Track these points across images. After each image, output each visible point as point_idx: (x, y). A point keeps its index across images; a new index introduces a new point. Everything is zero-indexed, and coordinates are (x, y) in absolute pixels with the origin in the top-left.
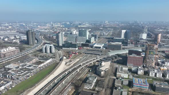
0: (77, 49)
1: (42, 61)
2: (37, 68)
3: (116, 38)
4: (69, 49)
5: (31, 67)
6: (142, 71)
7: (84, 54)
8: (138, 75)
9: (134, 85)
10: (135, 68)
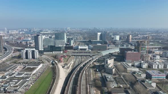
0: (62, 52)
1: (32, 67)
2: (31, 75)
3: (94, 40)
4: (52, 53)
5: (23, 75)
6: (146, 64)
7: (73, 56)
8: (143, 68)
9: (152, 76)
10: (138, 62)
